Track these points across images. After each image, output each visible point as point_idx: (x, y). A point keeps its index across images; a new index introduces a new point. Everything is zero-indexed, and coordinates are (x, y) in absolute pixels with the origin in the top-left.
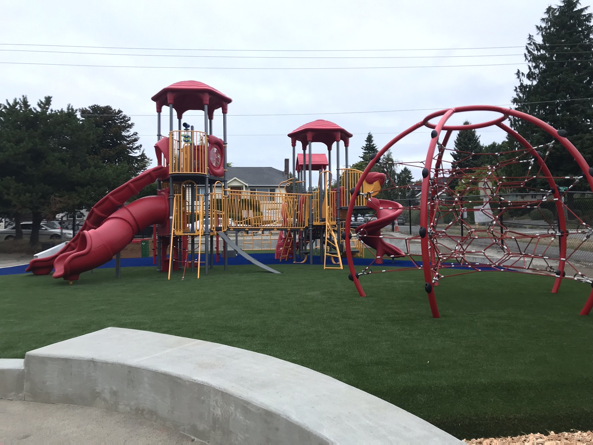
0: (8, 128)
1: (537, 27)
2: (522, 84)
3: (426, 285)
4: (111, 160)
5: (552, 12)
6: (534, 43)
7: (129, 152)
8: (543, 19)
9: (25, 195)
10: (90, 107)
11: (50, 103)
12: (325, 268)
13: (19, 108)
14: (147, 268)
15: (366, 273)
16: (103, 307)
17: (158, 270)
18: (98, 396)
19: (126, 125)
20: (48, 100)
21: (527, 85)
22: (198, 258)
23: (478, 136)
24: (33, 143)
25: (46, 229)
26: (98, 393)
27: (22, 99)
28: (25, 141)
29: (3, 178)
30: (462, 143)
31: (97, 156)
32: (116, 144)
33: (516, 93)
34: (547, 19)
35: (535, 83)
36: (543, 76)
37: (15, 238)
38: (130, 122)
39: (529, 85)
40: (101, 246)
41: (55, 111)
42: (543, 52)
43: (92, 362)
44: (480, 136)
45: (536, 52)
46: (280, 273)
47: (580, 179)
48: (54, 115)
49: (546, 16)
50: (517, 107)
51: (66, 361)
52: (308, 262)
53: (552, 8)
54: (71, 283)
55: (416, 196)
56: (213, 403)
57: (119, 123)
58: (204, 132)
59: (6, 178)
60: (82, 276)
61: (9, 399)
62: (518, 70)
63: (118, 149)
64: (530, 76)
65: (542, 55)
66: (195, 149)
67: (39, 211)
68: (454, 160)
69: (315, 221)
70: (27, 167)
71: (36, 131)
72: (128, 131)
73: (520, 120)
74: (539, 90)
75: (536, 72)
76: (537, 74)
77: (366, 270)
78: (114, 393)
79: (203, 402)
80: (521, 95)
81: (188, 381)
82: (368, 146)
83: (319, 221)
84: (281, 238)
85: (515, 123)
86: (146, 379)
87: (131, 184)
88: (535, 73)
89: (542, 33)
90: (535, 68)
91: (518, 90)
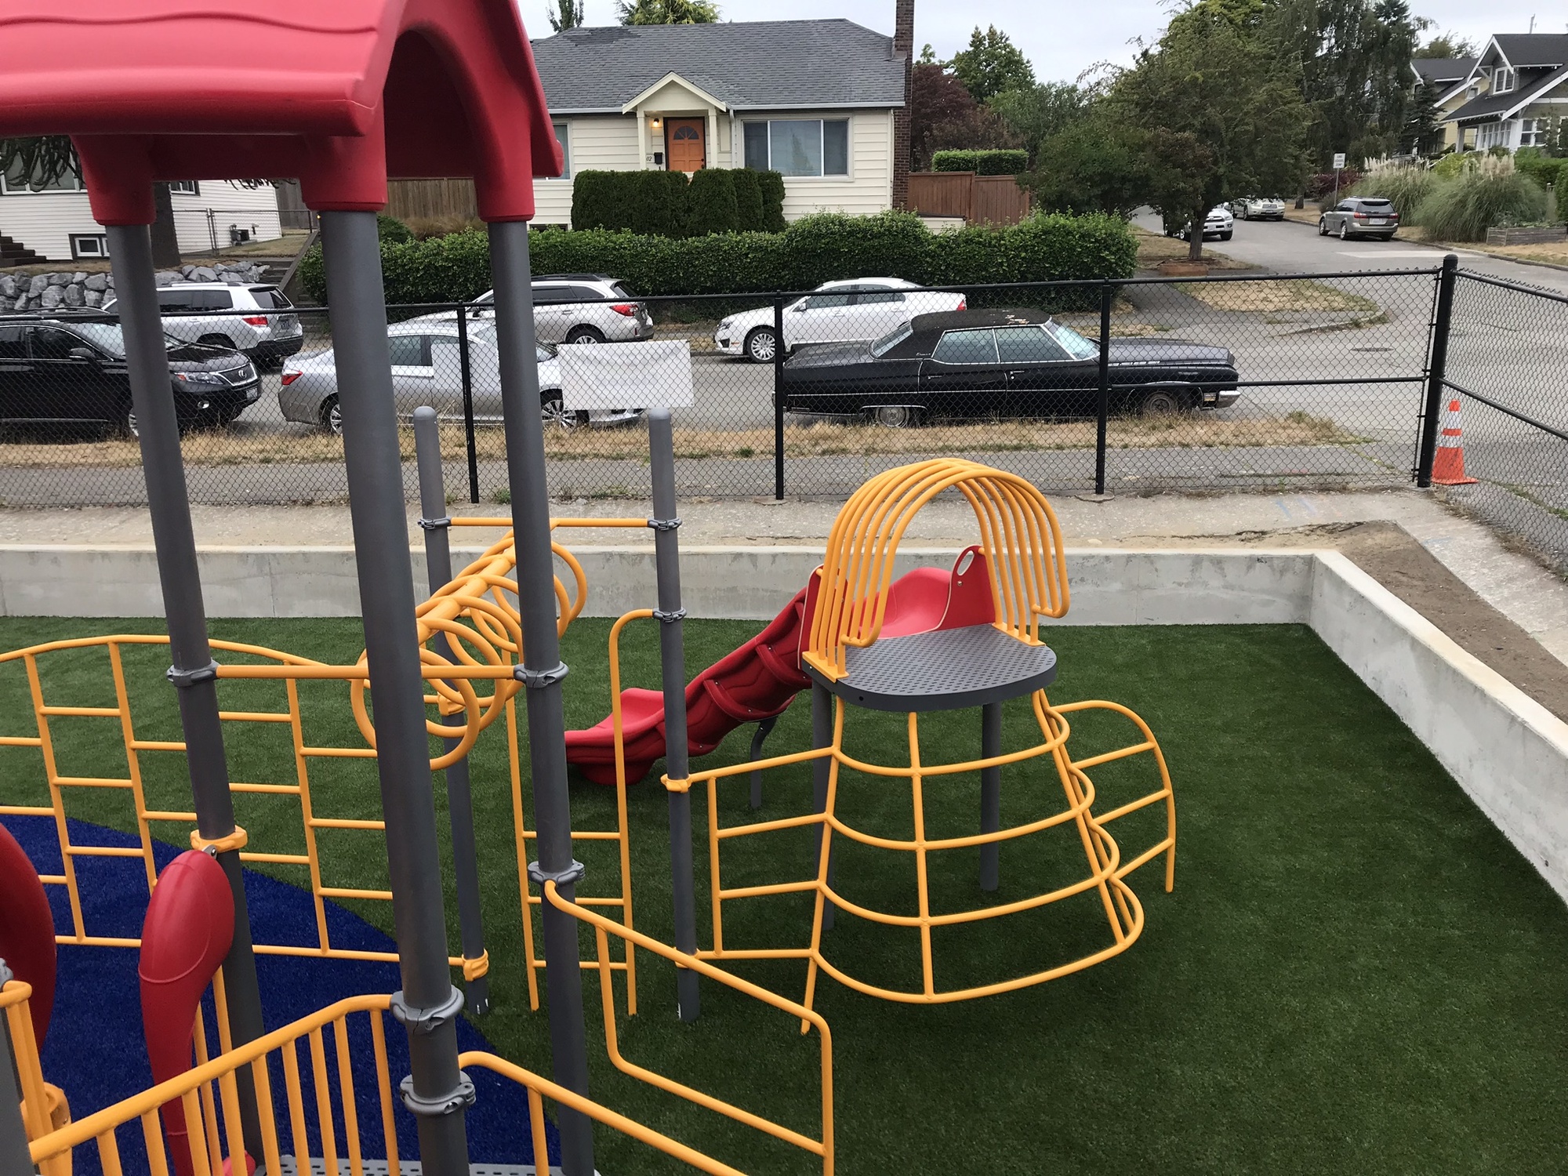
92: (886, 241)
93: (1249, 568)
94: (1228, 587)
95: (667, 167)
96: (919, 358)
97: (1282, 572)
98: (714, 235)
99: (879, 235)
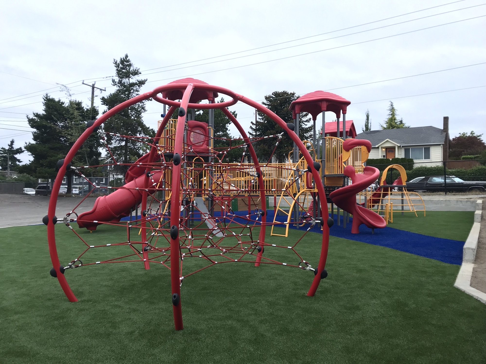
12: (272, 234)
54: (91, 232)
92: (436, 171)
93: (467, 202)
94: (463, 205)
95: (386, 158)
96: (425, 182)
97: (472, 203)
98: (395, 171)
99: (435, 170)
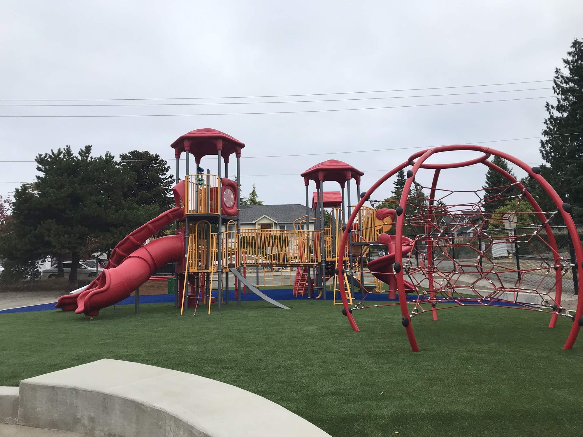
0: (52, 176)
1: (564, 60)
2: (552, 117)
3: (403, 319)
4: (147, 202)
5: (579, 46)
6: (562, 77)
7: (165, 194)
8: (569, 53)
9: (63, 236)
10: (129, 153)
11: (90, 152)
12: (335, 303)
13: (62, 157)
14: (166, 304)
15: (358, 308)
16: (109, 341)
17: (175, 306)
18: (78, 422)
19: (162, 169)
20: (88, 149)
21: (557, 117)
22: (209, 294)
23: (510, 169)
24: (73, 189)
25: (85, 268)
26: (78, 419)
27: (66, 149)
28: (65, 187)
29: (45, 221)
30: (494, 177)
31: (135, 198)
32: (154, 186)
33: (546, 125)
34: (574, 53)
35: (565, 115)
36: (573, 108)
37: (57, 276)
38: (166, 166)
39: (560, 117)
40: (119, 283)
41: (95, 158)
42: (571, 84)
43: (75, 391)
44: (512, 169)
45: (564, 85)
46: (288, 308)
47: (555, 214)
48: (94, 162)
49: (573, 50)
50: (548, 139)
51: (53, 388)
52: (321, 298)
53: (579, 42)
54: (92, 318)
55: (451, 230)
56: (168, 428)
57: (156, 167)
58: (218, 175)
59: (48, 221)
60: (102, 311)
61: (6, 423)
62: (547, 102)
63: (155, 191)
64: (560, 108)
65: (570, 87)
66: (211, 191)
67: (76, 251)
68: (487, 193)
69: (328, 257)
70: (67, 211)
71: (77, 178)
72: (165, 174)
73: (552, 152)
74: (570, 122)
75: (565, 104)
76: (567, 106)
77: (359, 304)
78: (92, 419)
79: (160, 427)
80: (551, 127)
81: (150, 407)
82: (400, 181)
83: (331, 257)
84: (299, 274)
85: (547, 156)
86: (117, 406)
87: (150, 225)
88: (564, 106)
89: (570, 66)
90: (564, 100)
91: (548, 122)
